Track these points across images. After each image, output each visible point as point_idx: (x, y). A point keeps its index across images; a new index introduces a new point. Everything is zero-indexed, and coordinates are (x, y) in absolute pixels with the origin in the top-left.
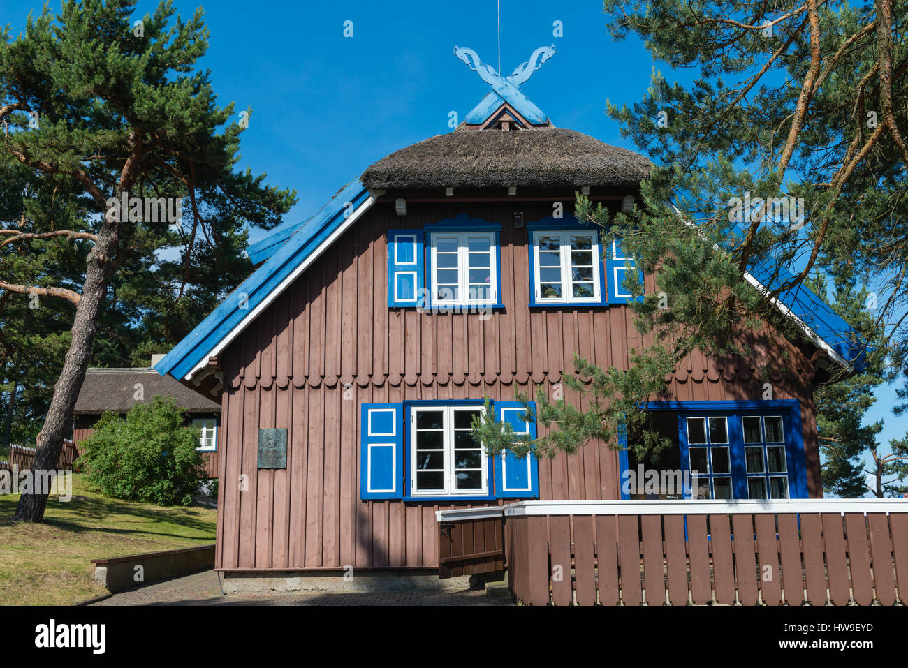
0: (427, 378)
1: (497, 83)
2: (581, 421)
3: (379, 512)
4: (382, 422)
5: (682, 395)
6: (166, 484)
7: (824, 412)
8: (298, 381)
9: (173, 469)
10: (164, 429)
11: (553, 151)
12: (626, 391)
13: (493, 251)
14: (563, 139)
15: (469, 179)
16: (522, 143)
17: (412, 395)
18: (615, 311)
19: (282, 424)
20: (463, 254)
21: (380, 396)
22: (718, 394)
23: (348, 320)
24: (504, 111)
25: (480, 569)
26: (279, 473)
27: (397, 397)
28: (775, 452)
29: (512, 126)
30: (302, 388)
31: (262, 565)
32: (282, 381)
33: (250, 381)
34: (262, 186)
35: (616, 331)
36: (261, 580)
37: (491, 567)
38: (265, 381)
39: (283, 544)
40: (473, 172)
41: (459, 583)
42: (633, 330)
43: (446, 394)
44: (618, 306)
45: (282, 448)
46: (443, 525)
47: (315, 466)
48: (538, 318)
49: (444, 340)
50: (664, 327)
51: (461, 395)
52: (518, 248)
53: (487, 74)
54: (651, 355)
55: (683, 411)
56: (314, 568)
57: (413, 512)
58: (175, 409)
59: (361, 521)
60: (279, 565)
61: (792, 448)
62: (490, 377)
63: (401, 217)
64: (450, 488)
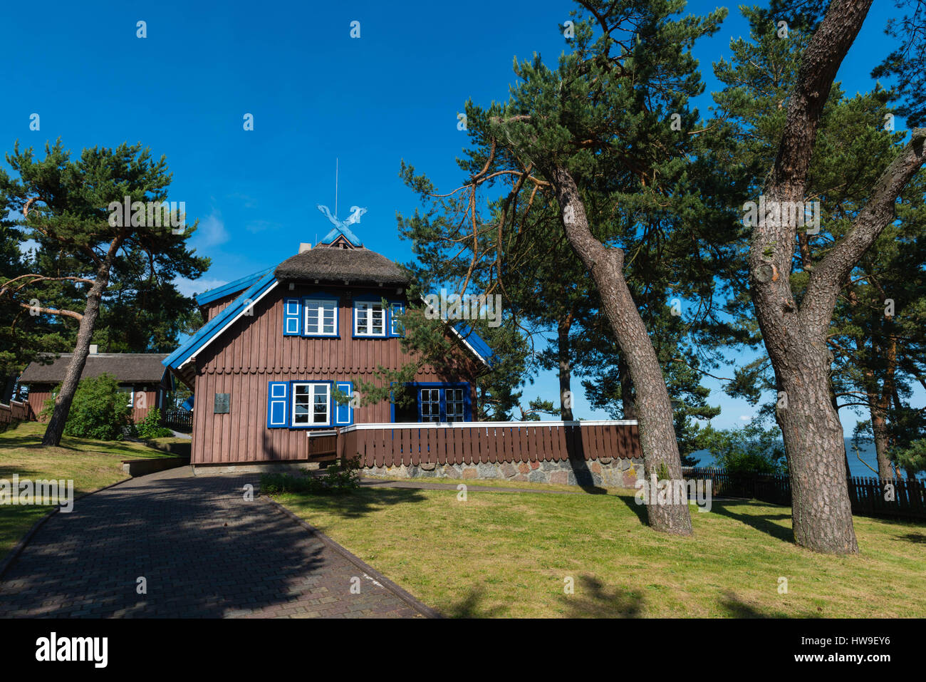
0: (302, 370)
1: (338, 224)
2: (380, 392)
3: (276, 434)
4: (279, 391)
5: (420, 379)
6: (108, 427)
7: (494, 386)
8: (236, 370)
9: (113, 417)
10: (108, 393)
11: (366, 264)
12: (400, 379)
13: (335, 310)
14: (370, 257)
15: (327, 277)
16: (351, 259)
17: (294, 378)
18: (391, 340)
19: (227, 392)
20: (321, 310)
21: (278, 378)
22: (434, 379)
23: (263, 341)
24: (341, 238)
25: (325, 459)
26: (225, 415)
27: (286, 379)
28: (459, 406)
29: (345, 247)
30: (230, 374)
31: (216, 460)
32: (228, 370)
33: (211, 370)
34: (193, 256)
35: (391, 349)
36: (214, 468)
37: (329, 458)
38: (219, 370)
39: (227, 450)
40: (330, 274)
41: (313, 466)
42: (399, 350)
43: (311, 378)
44: (393, 338)
45: (227, 403)
46: (310, 438)
47: (244, 412)
48: (356, 342)
49: (311, 352)
50: (413, 350)
51: (318, 378)
52: (347, 309)
53: (334, 220)
54: (409, 366)
55: (419, 387)
56: (243, 461)
57: (293, 434)
58: (114, 381)
59: (265, 439)
60: (225, 460)
61: (466, 404)
62: (332, 369)
63: (291, 291)
64: (311, 422)
